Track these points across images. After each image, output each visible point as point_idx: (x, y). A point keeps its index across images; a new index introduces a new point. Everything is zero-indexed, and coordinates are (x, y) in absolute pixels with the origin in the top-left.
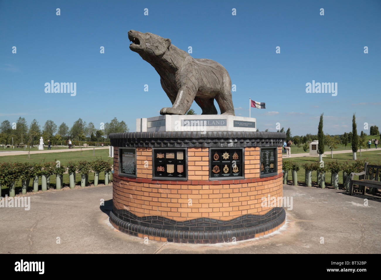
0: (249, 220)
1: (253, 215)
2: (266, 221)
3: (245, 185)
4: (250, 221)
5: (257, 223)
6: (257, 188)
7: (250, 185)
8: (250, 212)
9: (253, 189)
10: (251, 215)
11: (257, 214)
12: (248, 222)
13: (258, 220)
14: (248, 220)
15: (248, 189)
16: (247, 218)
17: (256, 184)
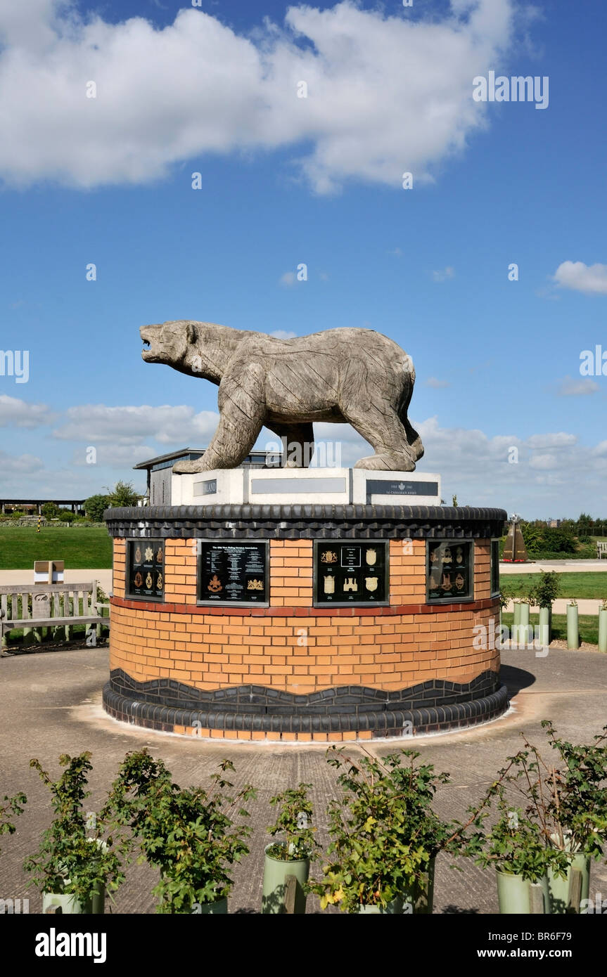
0: (173, 692)
1: (182, 684)
2: (216, 708)
3: (165, 617)
4: (176, 695)
5: (190, 705)
6: (190, 628)
7: (174, 617)
8: (175, 675)
9: (180, 627)
10: (177, 683)
11: (191, 684)
12: (170, 696)
13: (192, 699)
14: (171, 691)
15: (170, 627)
16: (168, 687)
17: (187, 618)
